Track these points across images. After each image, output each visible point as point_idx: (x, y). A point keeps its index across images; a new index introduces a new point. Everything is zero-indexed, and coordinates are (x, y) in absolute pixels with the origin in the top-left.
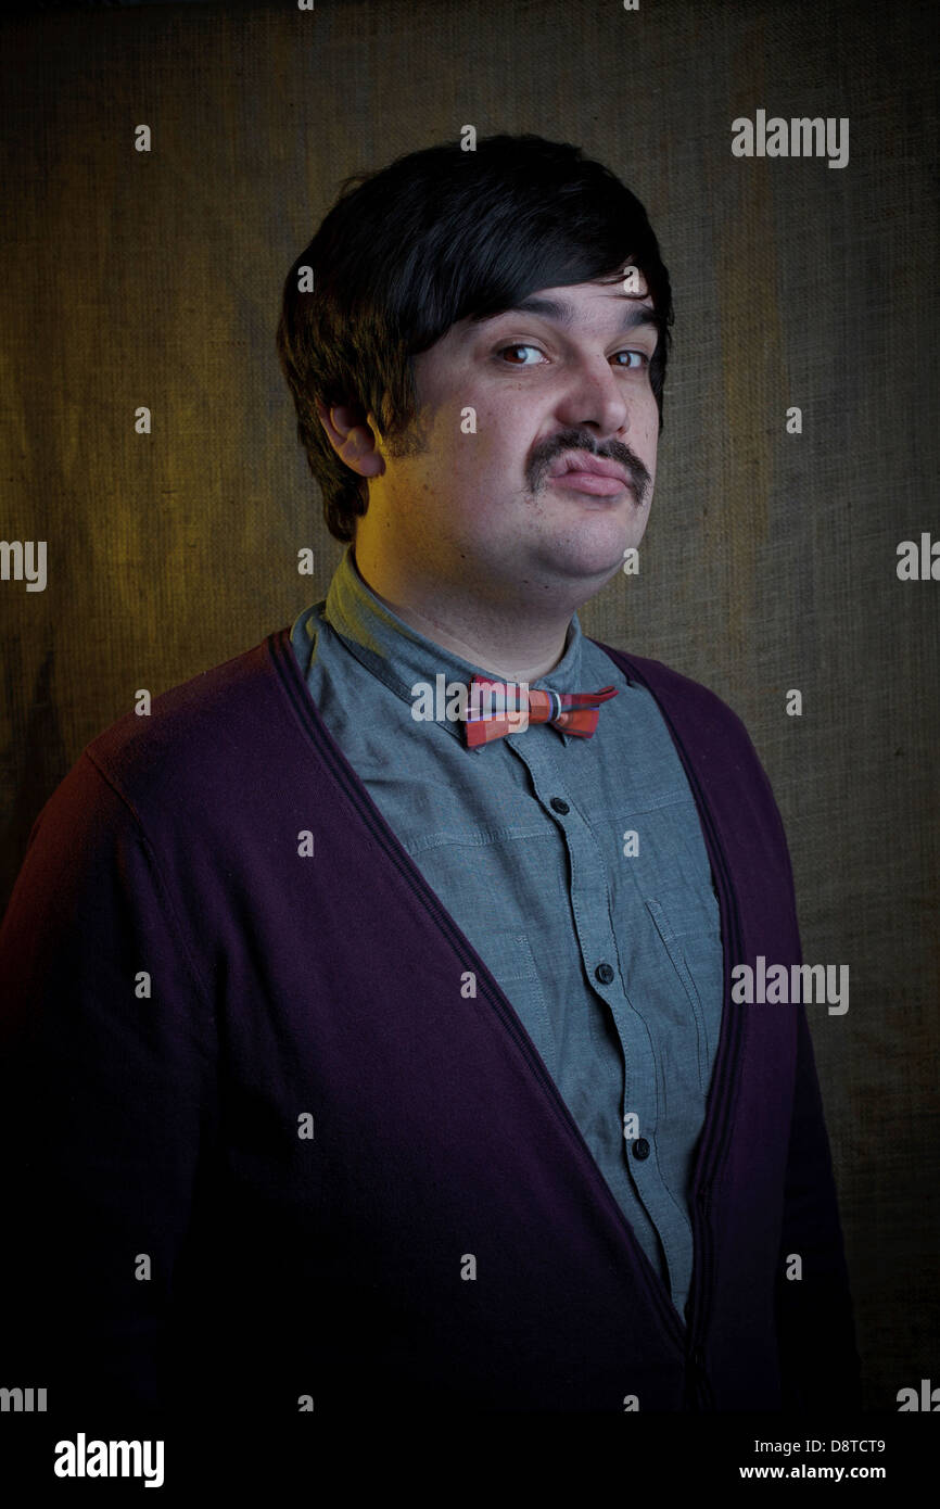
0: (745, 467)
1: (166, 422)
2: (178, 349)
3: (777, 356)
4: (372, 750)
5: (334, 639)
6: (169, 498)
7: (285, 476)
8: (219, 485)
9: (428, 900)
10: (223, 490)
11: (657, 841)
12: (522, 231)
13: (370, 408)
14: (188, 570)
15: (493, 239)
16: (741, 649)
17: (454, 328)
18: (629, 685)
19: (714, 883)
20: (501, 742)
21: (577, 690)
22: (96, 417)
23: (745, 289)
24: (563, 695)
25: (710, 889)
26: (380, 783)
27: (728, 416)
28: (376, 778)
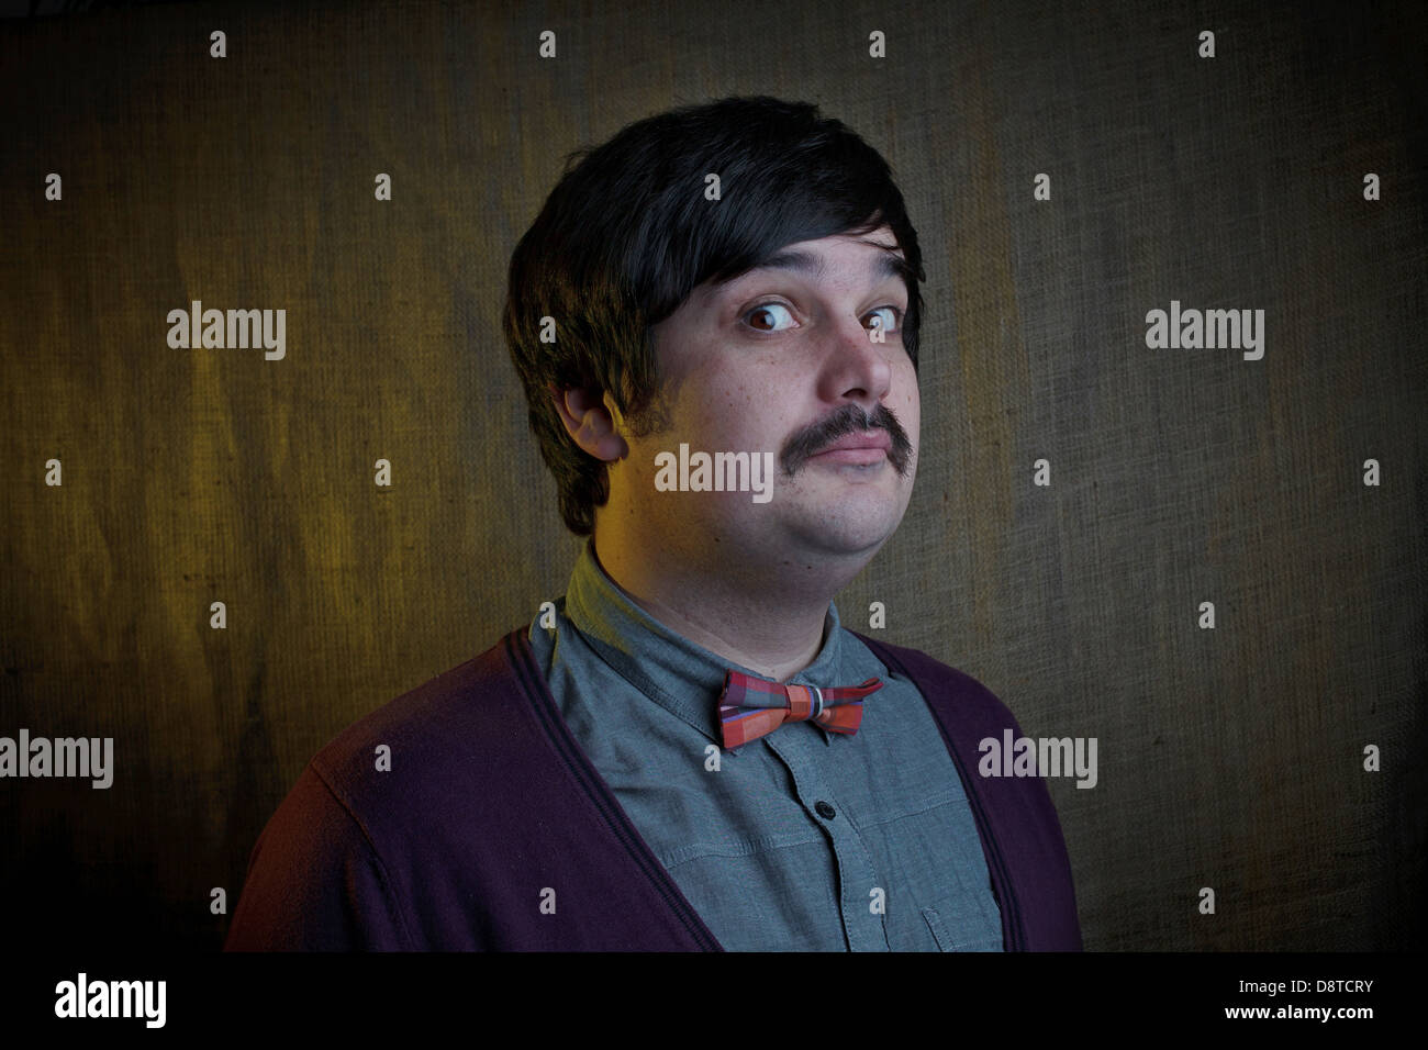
0: (985, 449)
1: (380, 420)
2: (392, 343)
3: (1014, 333)
4: (622, 756)
5: (576, 638)
6: (385, 498)
7: (506, 473)
8: (437, 483)
9: (687, 917)
10: (441, 489)
11: (930, 844)
12: (762, 187)
13: (609, 386)
14: (406, 573)
15: (731, 196)
16: (989, 639)
17: (695, 294)
18: (890, 676)
19: (993, 887)
20: (760, 742)
21: (837, 683)
22: (307, 416)
23: (978, 265)
24: (824, 690)
25: (990, 894)
26: (631, 791)
27: (966, 397)
28: (626, 786)
